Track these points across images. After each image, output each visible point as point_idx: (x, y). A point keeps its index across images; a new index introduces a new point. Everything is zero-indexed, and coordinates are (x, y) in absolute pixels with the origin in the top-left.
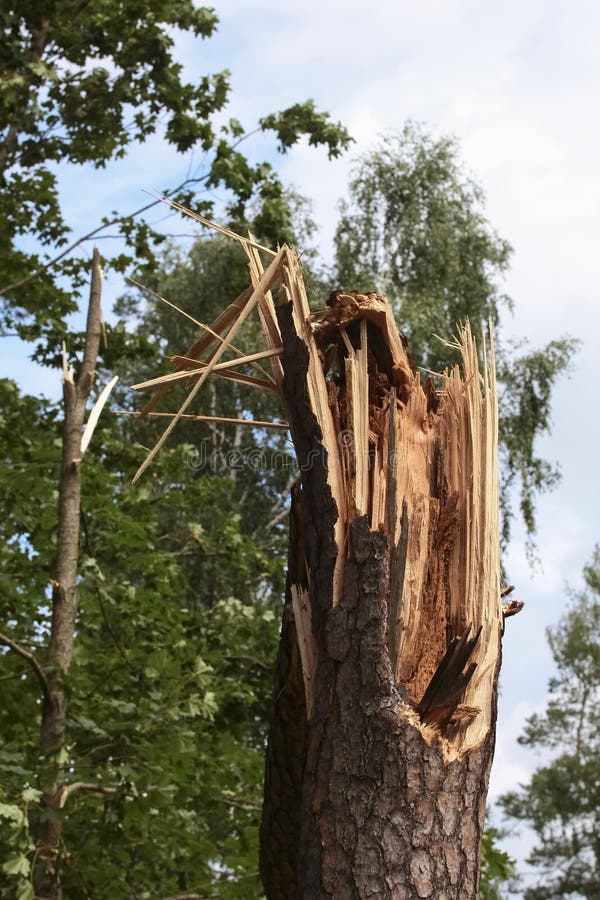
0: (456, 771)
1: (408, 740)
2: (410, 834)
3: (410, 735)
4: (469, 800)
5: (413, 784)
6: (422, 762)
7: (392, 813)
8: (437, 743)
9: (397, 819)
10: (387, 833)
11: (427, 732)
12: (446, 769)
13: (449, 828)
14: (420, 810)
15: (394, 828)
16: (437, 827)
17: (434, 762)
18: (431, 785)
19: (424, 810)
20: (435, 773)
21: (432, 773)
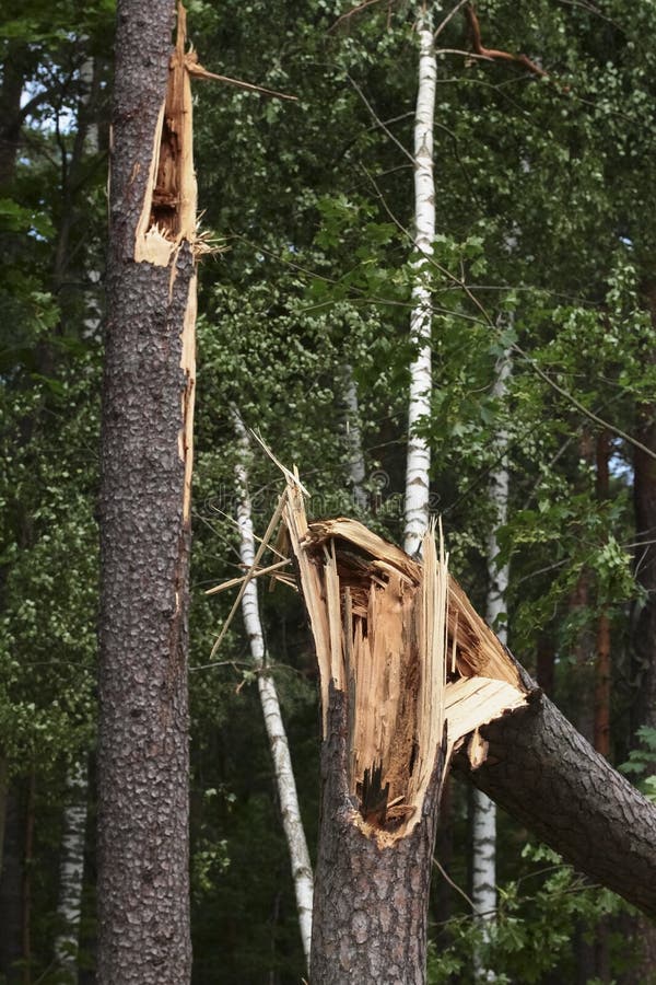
0: (388, 854)
1: (352, 835)
2: (353, 900)
3: (353, 832)
4: (400, 873)
5: (355, 865)
6: (360, 852)
7: (343, 886)
8: (373, 836)
9: (346, 891)
10: (340, 900)
11: (366, 828)
12: (379, 854)
13: (382, 895)
14: (360, 883)
15: (344, 896)
16: (373, 894)
17: (370, 850)
18: (368, 866)
19: (363, 883)
20: (371, 857)
21: (369, 857)
